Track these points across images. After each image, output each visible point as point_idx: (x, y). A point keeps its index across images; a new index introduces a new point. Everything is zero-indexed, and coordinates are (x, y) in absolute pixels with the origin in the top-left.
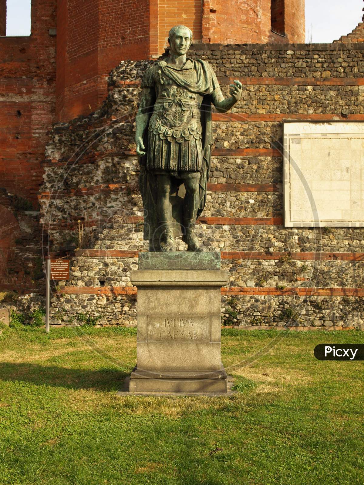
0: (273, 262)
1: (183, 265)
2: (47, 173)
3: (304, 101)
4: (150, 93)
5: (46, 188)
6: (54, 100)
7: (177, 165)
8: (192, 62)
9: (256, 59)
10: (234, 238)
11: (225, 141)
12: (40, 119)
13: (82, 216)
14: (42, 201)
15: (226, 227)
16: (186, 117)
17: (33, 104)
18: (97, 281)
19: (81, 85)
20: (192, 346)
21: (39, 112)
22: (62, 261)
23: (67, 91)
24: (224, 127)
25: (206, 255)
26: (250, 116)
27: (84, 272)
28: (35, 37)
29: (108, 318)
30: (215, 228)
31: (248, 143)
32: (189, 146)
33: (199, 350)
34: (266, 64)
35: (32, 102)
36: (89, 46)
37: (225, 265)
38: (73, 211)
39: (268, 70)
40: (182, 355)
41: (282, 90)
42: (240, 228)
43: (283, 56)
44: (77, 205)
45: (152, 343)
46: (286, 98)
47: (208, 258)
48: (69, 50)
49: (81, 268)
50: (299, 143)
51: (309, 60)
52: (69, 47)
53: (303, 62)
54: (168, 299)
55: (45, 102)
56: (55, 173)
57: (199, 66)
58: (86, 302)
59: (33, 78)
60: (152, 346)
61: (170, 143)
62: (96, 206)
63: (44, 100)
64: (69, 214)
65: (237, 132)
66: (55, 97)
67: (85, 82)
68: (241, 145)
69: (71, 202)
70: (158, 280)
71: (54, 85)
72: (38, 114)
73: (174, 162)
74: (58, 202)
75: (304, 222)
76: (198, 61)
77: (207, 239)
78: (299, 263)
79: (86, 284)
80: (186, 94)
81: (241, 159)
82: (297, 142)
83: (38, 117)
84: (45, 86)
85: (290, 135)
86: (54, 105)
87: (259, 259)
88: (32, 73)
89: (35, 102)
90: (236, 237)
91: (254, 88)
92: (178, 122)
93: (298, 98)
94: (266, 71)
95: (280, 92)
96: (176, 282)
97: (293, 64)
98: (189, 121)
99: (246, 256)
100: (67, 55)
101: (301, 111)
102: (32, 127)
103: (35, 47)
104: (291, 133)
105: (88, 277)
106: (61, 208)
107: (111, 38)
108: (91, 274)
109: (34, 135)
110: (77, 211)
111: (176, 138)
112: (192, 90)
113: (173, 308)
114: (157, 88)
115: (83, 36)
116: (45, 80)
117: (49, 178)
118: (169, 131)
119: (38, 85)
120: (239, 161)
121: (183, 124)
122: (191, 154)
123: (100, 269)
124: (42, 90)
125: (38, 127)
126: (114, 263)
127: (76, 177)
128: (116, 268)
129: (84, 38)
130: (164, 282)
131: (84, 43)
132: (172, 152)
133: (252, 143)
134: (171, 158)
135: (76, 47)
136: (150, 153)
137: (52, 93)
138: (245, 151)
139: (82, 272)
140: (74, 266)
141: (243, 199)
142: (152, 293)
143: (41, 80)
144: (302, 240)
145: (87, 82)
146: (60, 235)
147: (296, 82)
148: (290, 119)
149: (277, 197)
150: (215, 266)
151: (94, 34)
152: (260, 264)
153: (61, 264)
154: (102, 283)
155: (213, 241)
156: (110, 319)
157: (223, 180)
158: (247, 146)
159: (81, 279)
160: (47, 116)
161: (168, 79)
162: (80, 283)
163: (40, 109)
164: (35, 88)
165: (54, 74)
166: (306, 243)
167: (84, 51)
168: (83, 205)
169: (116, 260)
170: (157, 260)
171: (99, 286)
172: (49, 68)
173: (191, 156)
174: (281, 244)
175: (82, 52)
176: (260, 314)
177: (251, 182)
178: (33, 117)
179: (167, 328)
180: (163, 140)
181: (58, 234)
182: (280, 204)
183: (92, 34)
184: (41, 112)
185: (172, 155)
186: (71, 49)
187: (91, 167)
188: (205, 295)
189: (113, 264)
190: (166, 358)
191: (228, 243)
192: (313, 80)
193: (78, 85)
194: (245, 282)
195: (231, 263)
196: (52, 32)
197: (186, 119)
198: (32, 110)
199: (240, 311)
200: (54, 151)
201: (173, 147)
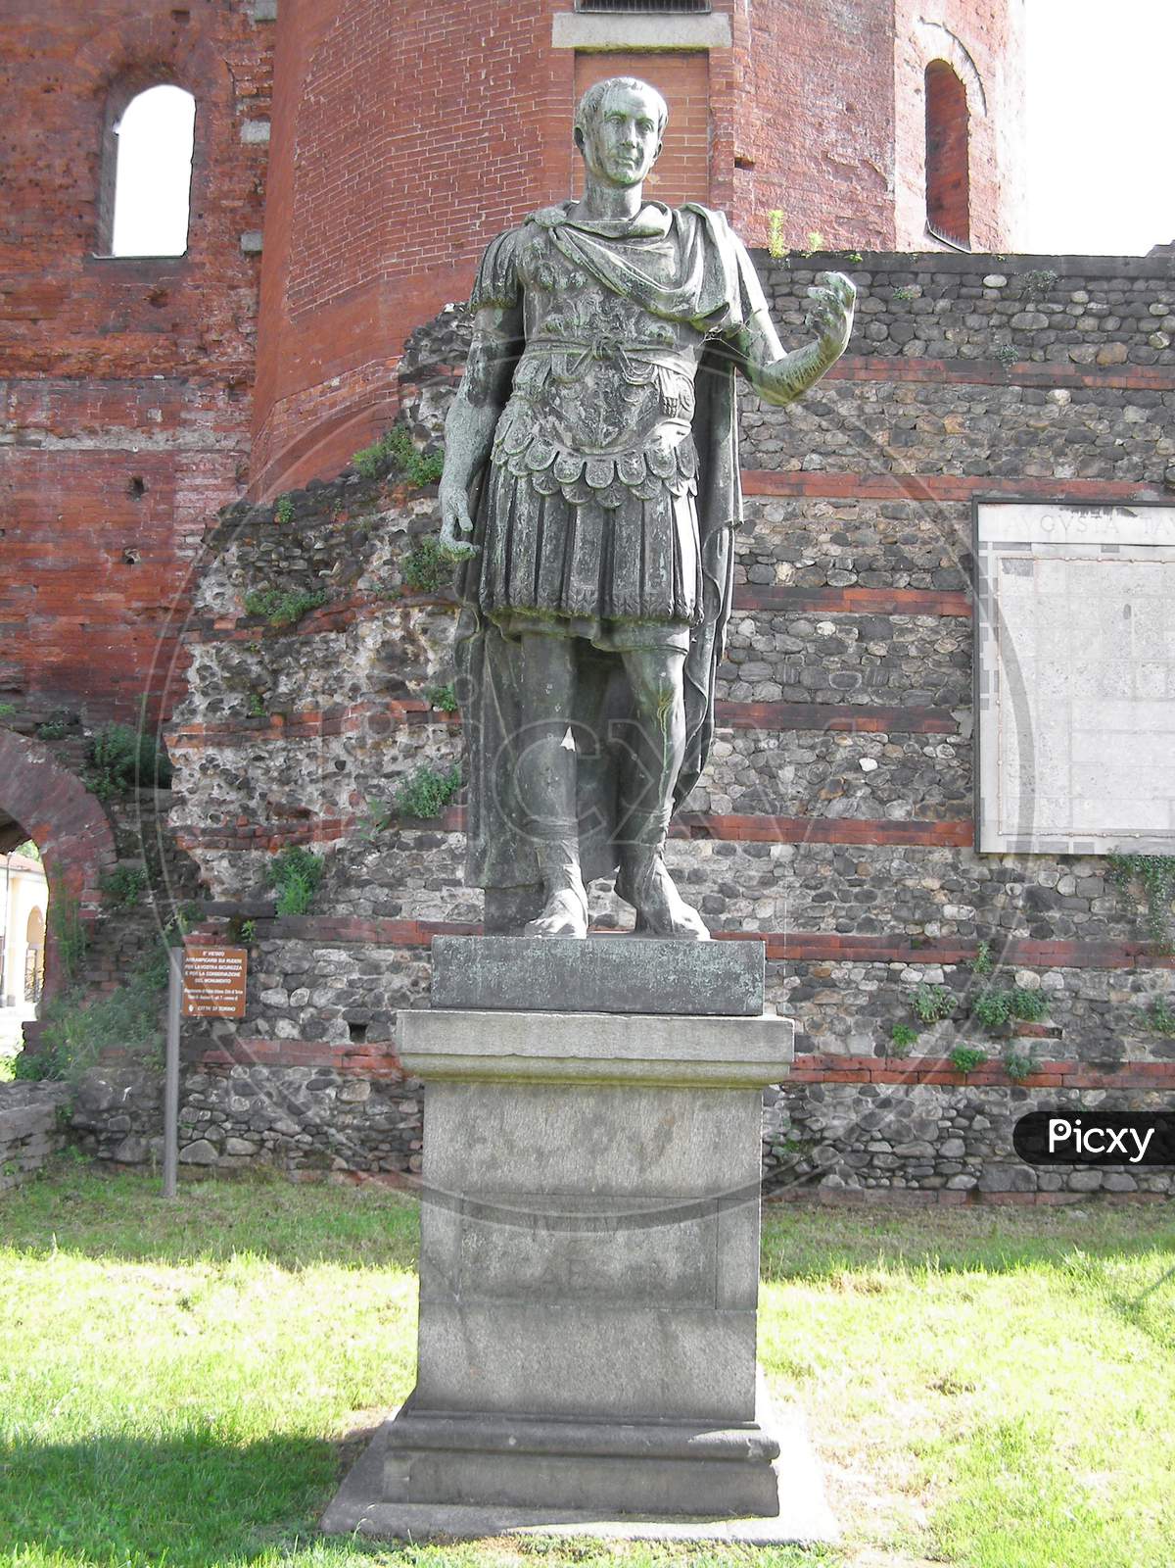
0: (936, 974)
1: (613, 992)
2: (196, 664)
3: (1042, 436)
4: (501, 327)
5: (193, 712)
6: (247, 447)
7: (596, 596)
8: (664, 211)
9: (886, 301)
10: (807, 887)
11: (780, 561)
12: (200, 504)
13: (303, 804)
14: (179, 752)
15: (779, 850)
16: (635, 411)
17: (183, 459)
18: (341, 1023)
19: (323, 393)
20: (642, 1323)
21: (198, 481)
22: (222, 954)
23: (280, 412)
24: (778, 516)
25: (704, 956)
26: (865, 480)
27: (299, 991)
28: (198, 258)
29: (376, 1149)
30: (745, 851)
31: (856, 569)
32: (647, 520)
33: (668, 1338)
34: (917, 314)
35: (180, 451)
36: (354, 273)
37: (776, 981)
38: (275, 787)
39: (923, 336)
40: (599, 1355)
41: (971, 398)
42: (829, 855)
43: (974, 291)
44: (289, 768)
45: (480, 1305)
46: (984, 423)
47: (712, 967)
48: (291, 288)
49: (289, 978)
50: (1027, 574)
51: (1058, 308)
52: (293, 279)
53: (1038, 311)
54: (550, 1131)
55: (219, 451)
56: (224, 664)
57: (688, 226)
58: (304, 1091)
59: (185, 381)
60: (481, 1318)
61: (572, 508)
62: (346, 771)
63: (217, 446)
64: (263, 796)
65: (820, 532)
66: (249, 435)
67: (335, 382)
68: (834, 576)
69: (270, 758)
70: (509, 1050)
71: (248, 399)
72: (195, 489)
73: (585, 580)
74: (228, 758)
75: (1048, 839)
76: (687, 210)
77: (716, 888)
78: (1026, 977)
79: (303, 1031)
80: (637, 323)
81: (835, 621)
82: (1020, 570)
83: (193, 496)
84: (221, 404)
85: (998, 545)
86: (245, 459)
87: (891, 961)
88: (185, 364)
89: (188, 451)
90: (813, 883)
91: (878, 390)
92: (604, 427)
93: (1024, 428)
94: (916, 337)
95: (964, 406)
96: (578, 1063)
97: (1005, 318)
98: (646, 427)
99: (845, 950)
100: (286, 303)
101: (1033, 470)
102: (176, 527)
103: (197, 288)
104: (1001, 539)
105: (312, 1010)
106: (236, 777)
107: (422, 244)
108: (322, 999)
109: (179, 553)
110: (287, 789)
111: (595, 489)
112: (662, 309)
113: (568, 1165)
114: (530, 302)
115: (335, 243)
116: (221, 385)
117: (203, 678)
118: (571, 461)
119: (199, 400)
120: (827, 628)
121: (624, 437)
122: (655, 551)
123: (351, 983)
124: (211, 415)
125: (193, 527)
126: (400, 963)
127: (288, 675)
128: (407, 982)
129: (340, 248)
130: (532, 1062)
131: (337, 266)
132: (578, 543)
133: (871, 569)
134: (575, 564)
135: (314, 277)
136: (492, 548)
137: (238, 425)
138: (848, 594)
139: (290, 992)
140: (267, 972)
141: (840, 755)
142: (485, 1106)
143: (211, 384)
144: (1037, 899)
145: (342, 381)
146: (233, 866)
147: (1016, 376)
148: (995, 494)
149: (952, 751)
150: (741, 1001)
151: (369, 234)
152: (894, 977)
153: (218, 964)
154: (357, 1030)
155: (737, 896)
156: (381, 1154)
157: (771, 691)
158: (854, 578)
159: (291, 1014)
160: (222, 496)
161: (571, 267)
162: (286, 1029)
163: (204, 472)
164: (189, 410)
165: (250, 367)
166: (1049, 908)
167: (337, 290)
168: (307, 767)
169: (407, 954)
170: (509, 970)
171: (347, 1041)
172: (235, 349)
173: (655, 561)
174: (966, 912)
175: (331, 292)
176: (889, 1150)
177: (865, 699)
178: (180, 496)
179: (542, 1245)
180: (543, 497)
181: (225, 863)
182: (963, 777)
183: (364, 236)
184: (206, 482)
185: (578, 555)
186: (299, 284)
187: (338, 641)
188: (699, 1116)
189: (396, 968)
190: (536, 1367)
191: (788, 904)
192: (1071, 369)
193: (315, 391)
194: (844, 1036)
195: (797, 974)
196: (251, 242)
197: (636, 419)
198: (179, 475)
199: (823, 1139)
200: (222, 594)
201: (584, 526)
